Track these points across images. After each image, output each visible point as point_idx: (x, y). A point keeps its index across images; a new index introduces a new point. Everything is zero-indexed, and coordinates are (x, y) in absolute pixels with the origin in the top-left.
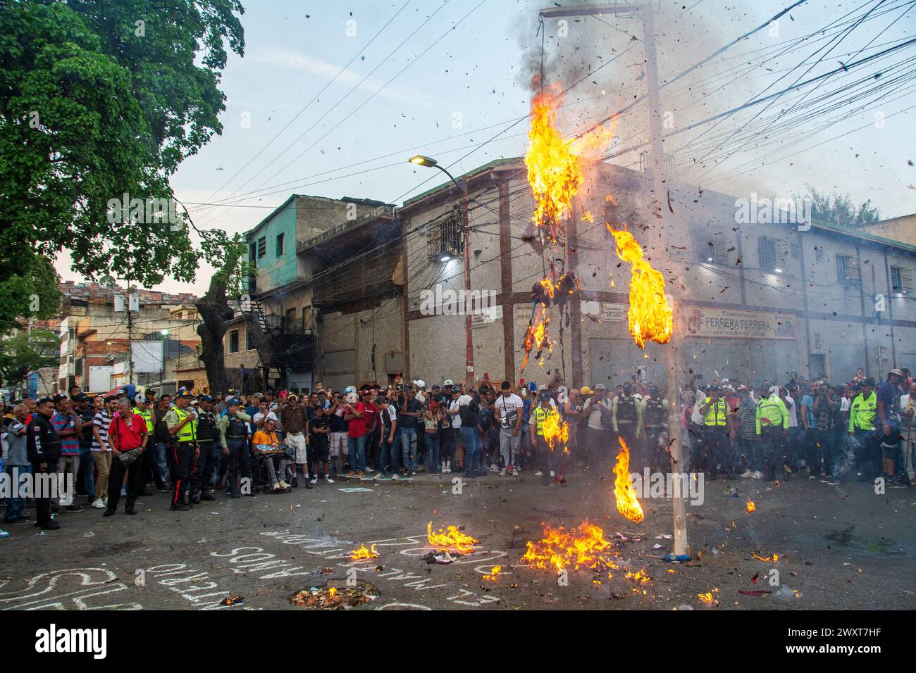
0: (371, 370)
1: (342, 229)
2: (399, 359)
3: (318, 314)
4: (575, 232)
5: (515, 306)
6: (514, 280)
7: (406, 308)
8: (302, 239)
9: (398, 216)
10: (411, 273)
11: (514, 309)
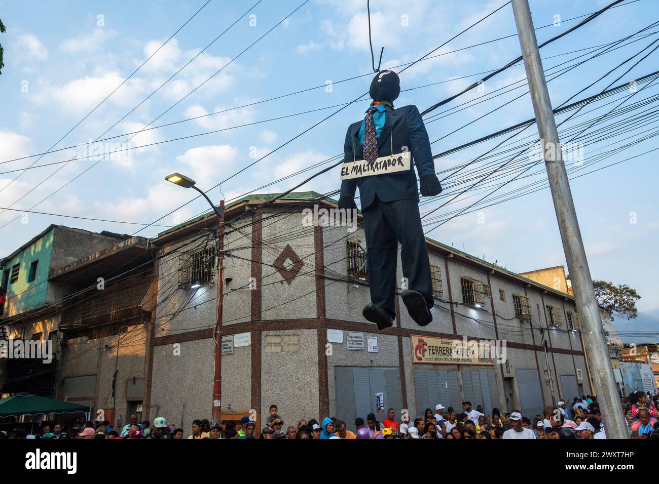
0: (111, 396)
1: (95, 258)
2: (141, 386)
3: (64, 339)
4: (322, 263)
5: (264, 333)
6: (264, 307)
7: (153, 333)
8: (56, 266)
9: (152, 246)
10: (159, 299)
11: (263, 337)
